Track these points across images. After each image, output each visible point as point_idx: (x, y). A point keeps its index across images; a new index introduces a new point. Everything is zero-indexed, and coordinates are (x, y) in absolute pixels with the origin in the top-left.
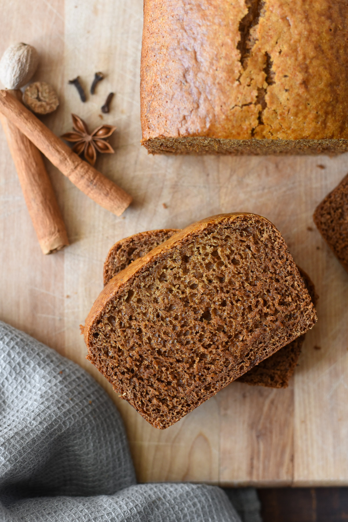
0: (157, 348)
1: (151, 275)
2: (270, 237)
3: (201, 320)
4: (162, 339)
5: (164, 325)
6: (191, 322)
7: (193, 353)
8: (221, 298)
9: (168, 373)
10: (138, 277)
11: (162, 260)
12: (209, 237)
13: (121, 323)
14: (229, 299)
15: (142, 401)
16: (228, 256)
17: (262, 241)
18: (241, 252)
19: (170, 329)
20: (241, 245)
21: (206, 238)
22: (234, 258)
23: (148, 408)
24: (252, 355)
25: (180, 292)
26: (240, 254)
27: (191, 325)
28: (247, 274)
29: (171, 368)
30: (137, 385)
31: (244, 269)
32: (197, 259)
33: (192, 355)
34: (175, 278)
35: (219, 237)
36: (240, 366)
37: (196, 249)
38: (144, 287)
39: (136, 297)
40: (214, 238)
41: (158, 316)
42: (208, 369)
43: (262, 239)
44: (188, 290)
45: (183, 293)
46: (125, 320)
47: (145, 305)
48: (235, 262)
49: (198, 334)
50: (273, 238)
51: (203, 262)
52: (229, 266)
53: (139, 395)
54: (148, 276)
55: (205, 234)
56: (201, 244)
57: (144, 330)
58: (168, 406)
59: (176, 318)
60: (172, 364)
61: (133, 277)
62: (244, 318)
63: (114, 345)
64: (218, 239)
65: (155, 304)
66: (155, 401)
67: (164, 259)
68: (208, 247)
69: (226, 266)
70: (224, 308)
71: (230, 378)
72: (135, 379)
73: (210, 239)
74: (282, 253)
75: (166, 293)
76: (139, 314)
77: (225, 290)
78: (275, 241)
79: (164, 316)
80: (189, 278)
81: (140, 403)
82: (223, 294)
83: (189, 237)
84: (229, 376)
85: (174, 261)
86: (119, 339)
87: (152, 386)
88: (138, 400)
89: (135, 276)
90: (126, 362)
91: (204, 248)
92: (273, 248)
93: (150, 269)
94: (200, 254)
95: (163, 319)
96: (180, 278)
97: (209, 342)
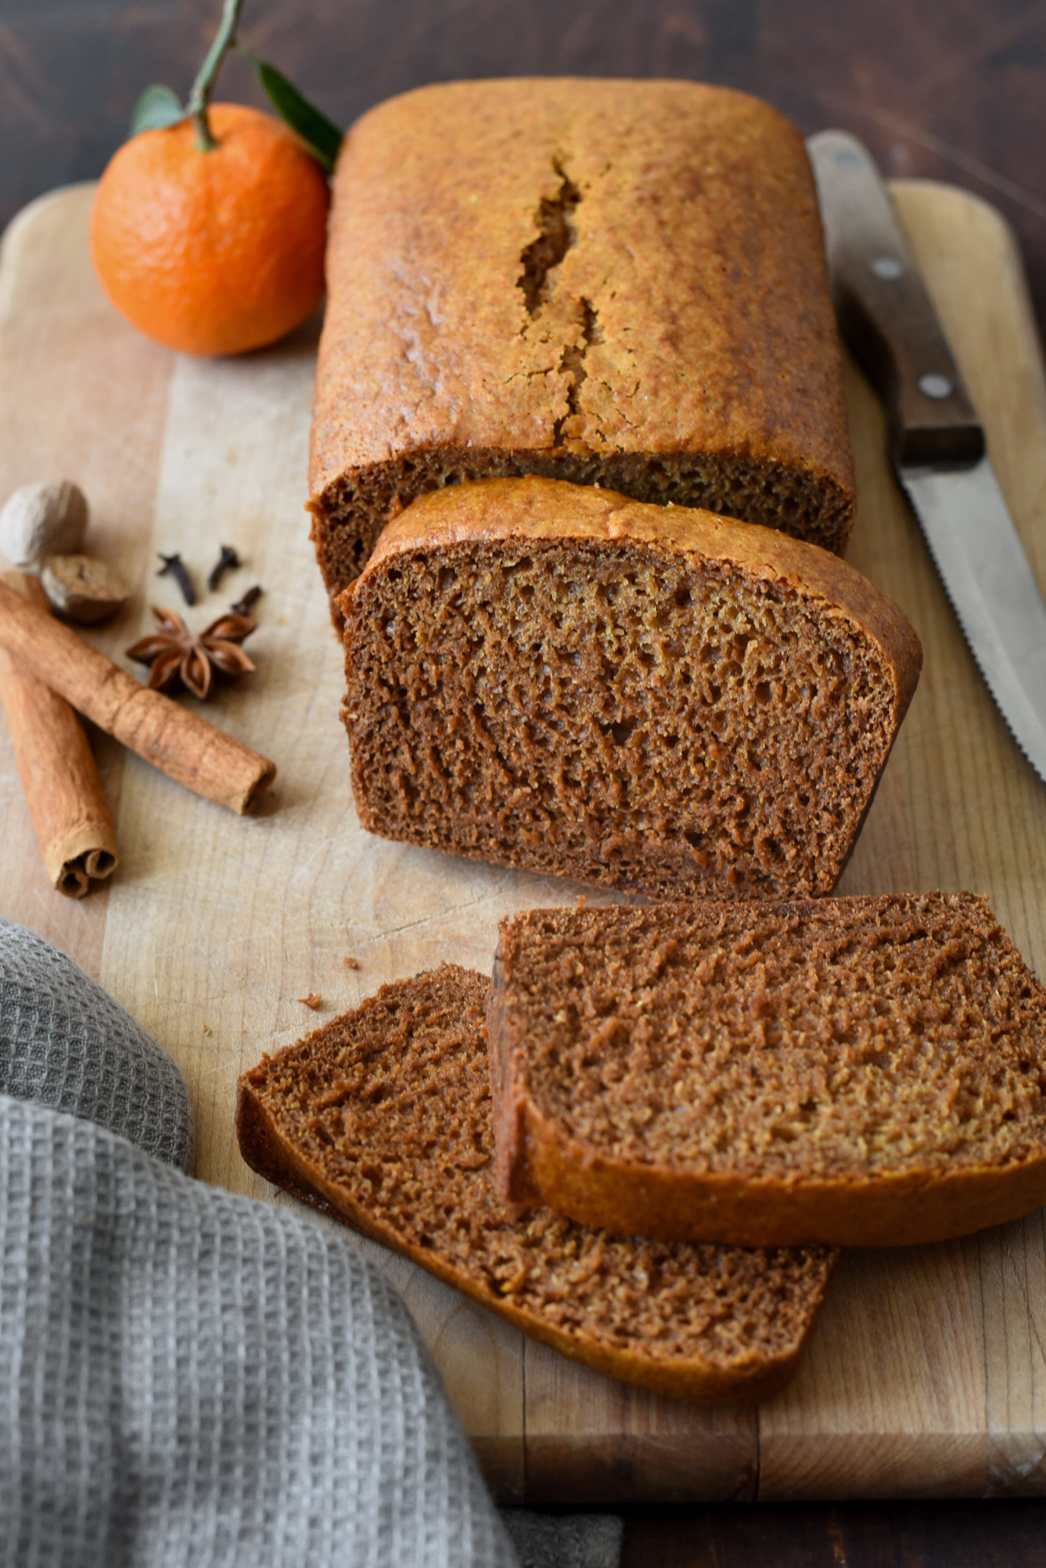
0: (482, 698)
1: (594, 567)
2: (869, 715)
3: (604, 730)
4: (505, 692)
5: (532, 673)
6: (583, 715)
7: (536, 767)
8: (676, 729)
9: (462, 757)
10: (564, 549)
11: (637, 561)
12: (763, 603)
13: (458, 596)
14: (688, 744)
15: (372, 756)
16: (761, 670)
17: (848, 706)
18: (791, 688)
19: (532, 692)
20: (803, 675)
21: (754, 598)
22: (767, 684)
23: (374, 776)
24: (632, 871)
25: (615, 647)
26: (785, 689)
27: (578, 719)
28: (762, 734)
29: (475, 754)
30: (390, 723)
31: (766, 721)
32: (703, 619)
33: (531, 769)
34: (631, 613)
35: (779, 620)
36: (595, 867)
37: (717, 599)
38: (560, 576)
39: (527, 578)
40: (769, 612)
41: (536, 647)
42: (536, 818)
43: (851, 702)
44: (631, 657)
45: (620, 652)
46: (470, 601)
47: (532, 608)
48: (762, 692)
49: (575, 748)
50: (872, 721)
51: (705, 636)
52: (745, 687)
53: (377, 741)
54: (585, 563)
55: (759, 590)
56: (735, 599)
57: (487, 646)
58: (411, 805)
59: (563, 683)
60: (481, 748)
61: (556, 543)
62: (681, 799)
63: (411, 621)
64: (773, 620)
65: (549, 625)
66: (395, 779)
67: (644, 563)
68: (741, 617)
69: (740, 683)
70: (664, 749)
71: (559, 869)
72: (394, 710)
73: (758, 608)
74: (861, 764)
75: (589, 624)
76: (505, 611)
77: (697, 721)
78: (871, 731)
79: (545, 659)
80: (652, 639)
81: (367, 756)
82: (685, 725)
83: (727, 566)
84: (560, 863)
85: (659, 582)
86: (430, 620)
87: (413, 750)
88: (368, 747)
89: (561, 544)
90: (405, 670)
91: (733, 612)
92: (854, 738)
93: (602, 556)
94: (716, 614)
95: (539, 661)
96: (639, 621)
97: (578, 778)
